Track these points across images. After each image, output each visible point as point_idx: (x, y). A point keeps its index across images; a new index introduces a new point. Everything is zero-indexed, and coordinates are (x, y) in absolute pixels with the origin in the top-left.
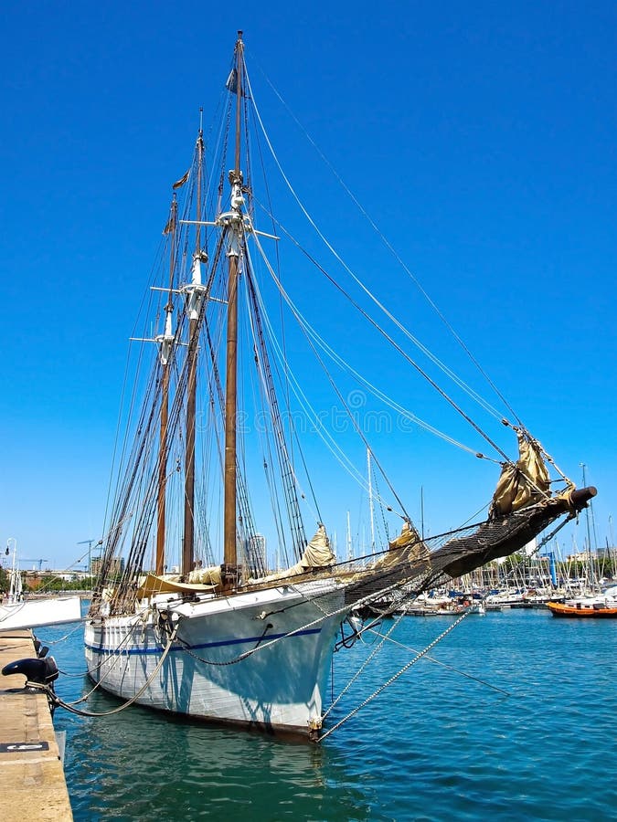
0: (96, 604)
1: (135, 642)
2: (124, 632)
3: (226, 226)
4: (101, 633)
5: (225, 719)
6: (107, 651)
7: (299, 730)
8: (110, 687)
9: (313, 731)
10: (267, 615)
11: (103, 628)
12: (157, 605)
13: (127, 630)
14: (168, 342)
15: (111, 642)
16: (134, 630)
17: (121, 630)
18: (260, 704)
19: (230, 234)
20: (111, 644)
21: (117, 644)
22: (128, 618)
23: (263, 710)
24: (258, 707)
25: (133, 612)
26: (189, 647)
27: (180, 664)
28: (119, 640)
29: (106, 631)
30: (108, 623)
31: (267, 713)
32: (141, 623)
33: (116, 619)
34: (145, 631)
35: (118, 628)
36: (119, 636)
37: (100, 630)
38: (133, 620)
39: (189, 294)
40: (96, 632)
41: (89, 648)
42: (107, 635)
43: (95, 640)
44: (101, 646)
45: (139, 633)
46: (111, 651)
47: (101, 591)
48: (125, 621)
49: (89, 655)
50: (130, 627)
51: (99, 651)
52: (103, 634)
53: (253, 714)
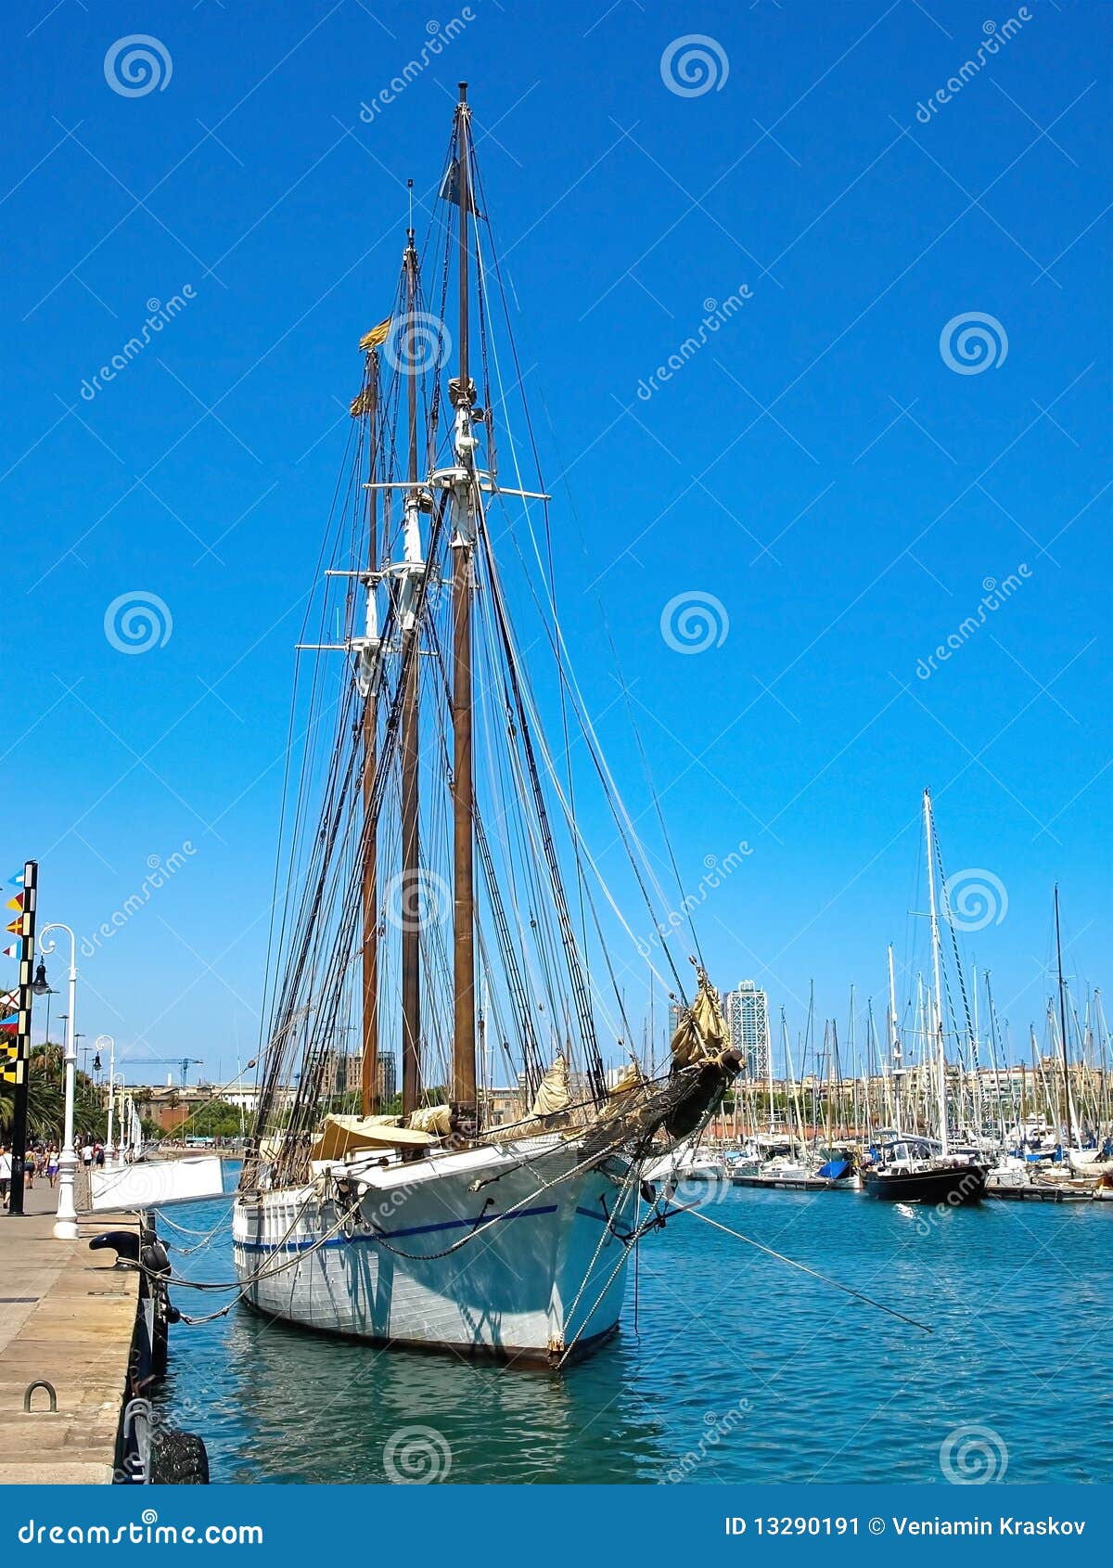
0: (249, 1169)
1: (309, 1230)
2: (292, 1215)
3: (447, 491)
4: (258, 1218)
5: (439, 1343)
6: (267, 1247)
7: (537, 1355)
8: (273, 1306)
9: (552, 1353)
10: (481, 1185)
11: (260, 1209)
12: (332, 1171)
13: (296, 1210)
14: (370, 652)
15: (274, 1232)
16: (306, 1211)
17: (287, 1211)
18: (486, 1314)
19: (452, 504)
20: (274, 1235)
21: (282, 1234)
22: (298, 1191)
23: (490, 1322)
24: (482, 1321)
25: (306, 1182)
26: (384, 1235)
27: (373, 1261)
28: (284, 1227)
29: (266, 1213)
30: (268, 1201)
31: (496, 1328)
32: (315, 1199)
33: (279, 1194)
34: (322, 1212)
35: (282, 1208)
36: (284, 1221)
37: (256, 1214)
38: (303, 1194)
39: (398, 580)
40: (249, 1218)
41: (240, 1245)
42: (266, 1220)
43: (250, 1232)
44: (259, 1239)
45: (313, 1214)
46: (274, 1247)
47: (257, 1146)
48: (293, 1197)
49: (240, 1258)
50: (301, 1205)
51: (255, 1248)
52: (260, 1219)
53: (477, 1333)
